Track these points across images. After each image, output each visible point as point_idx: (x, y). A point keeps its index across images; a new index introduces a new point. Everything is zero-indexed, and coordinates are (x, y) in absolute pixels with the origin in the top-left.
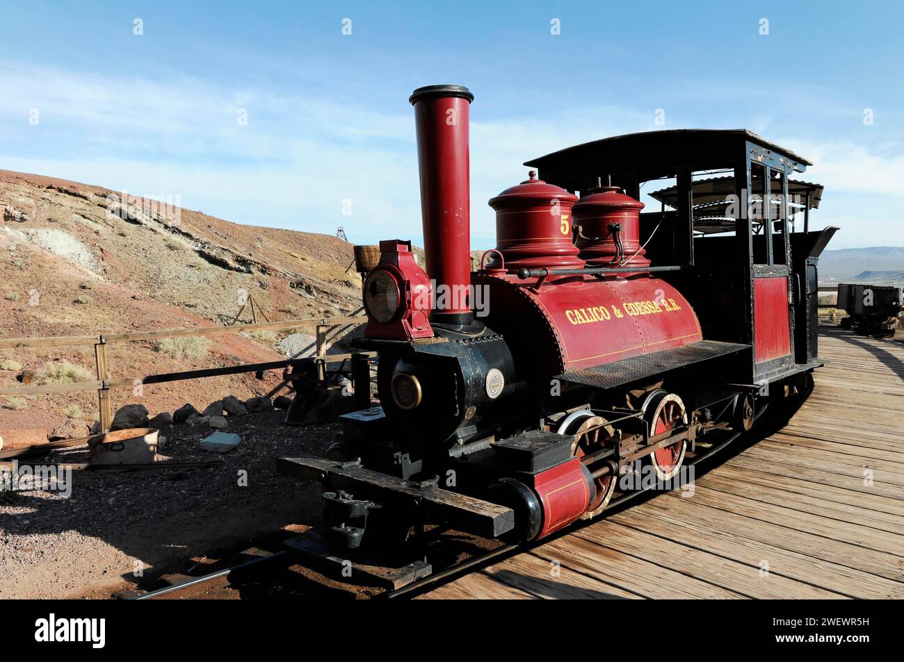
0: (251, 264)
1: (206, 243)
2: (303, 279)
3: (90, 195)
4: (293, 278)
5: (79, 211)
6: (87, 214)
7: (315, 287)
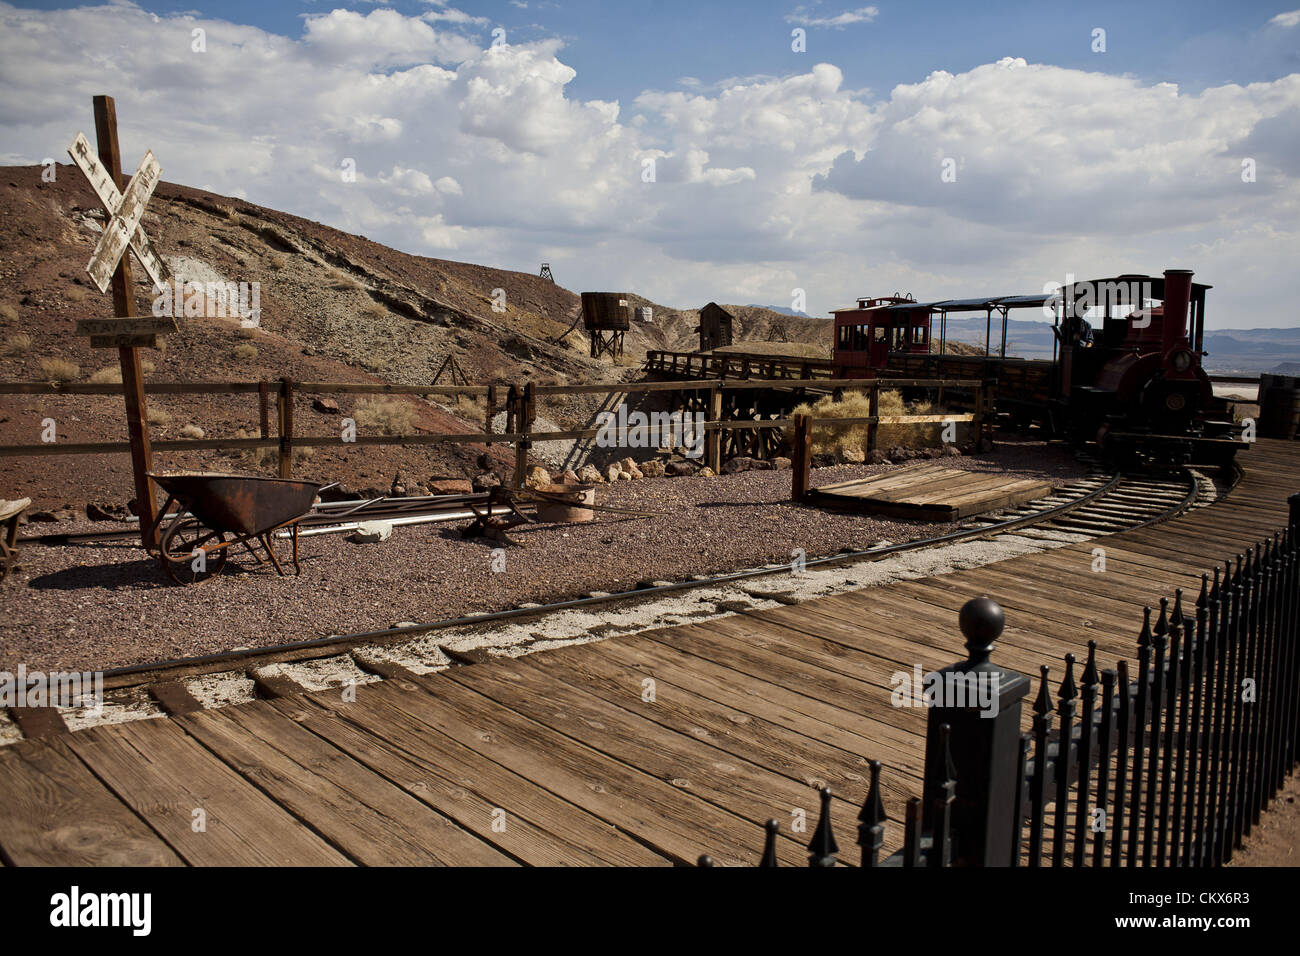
0: (446, 313)
1: (383, 280)
2: (517, 336)
3: (230, 210)
4: (503, 334)
5: (218, 233)
6: (228, 236)
7: (534, 348)
